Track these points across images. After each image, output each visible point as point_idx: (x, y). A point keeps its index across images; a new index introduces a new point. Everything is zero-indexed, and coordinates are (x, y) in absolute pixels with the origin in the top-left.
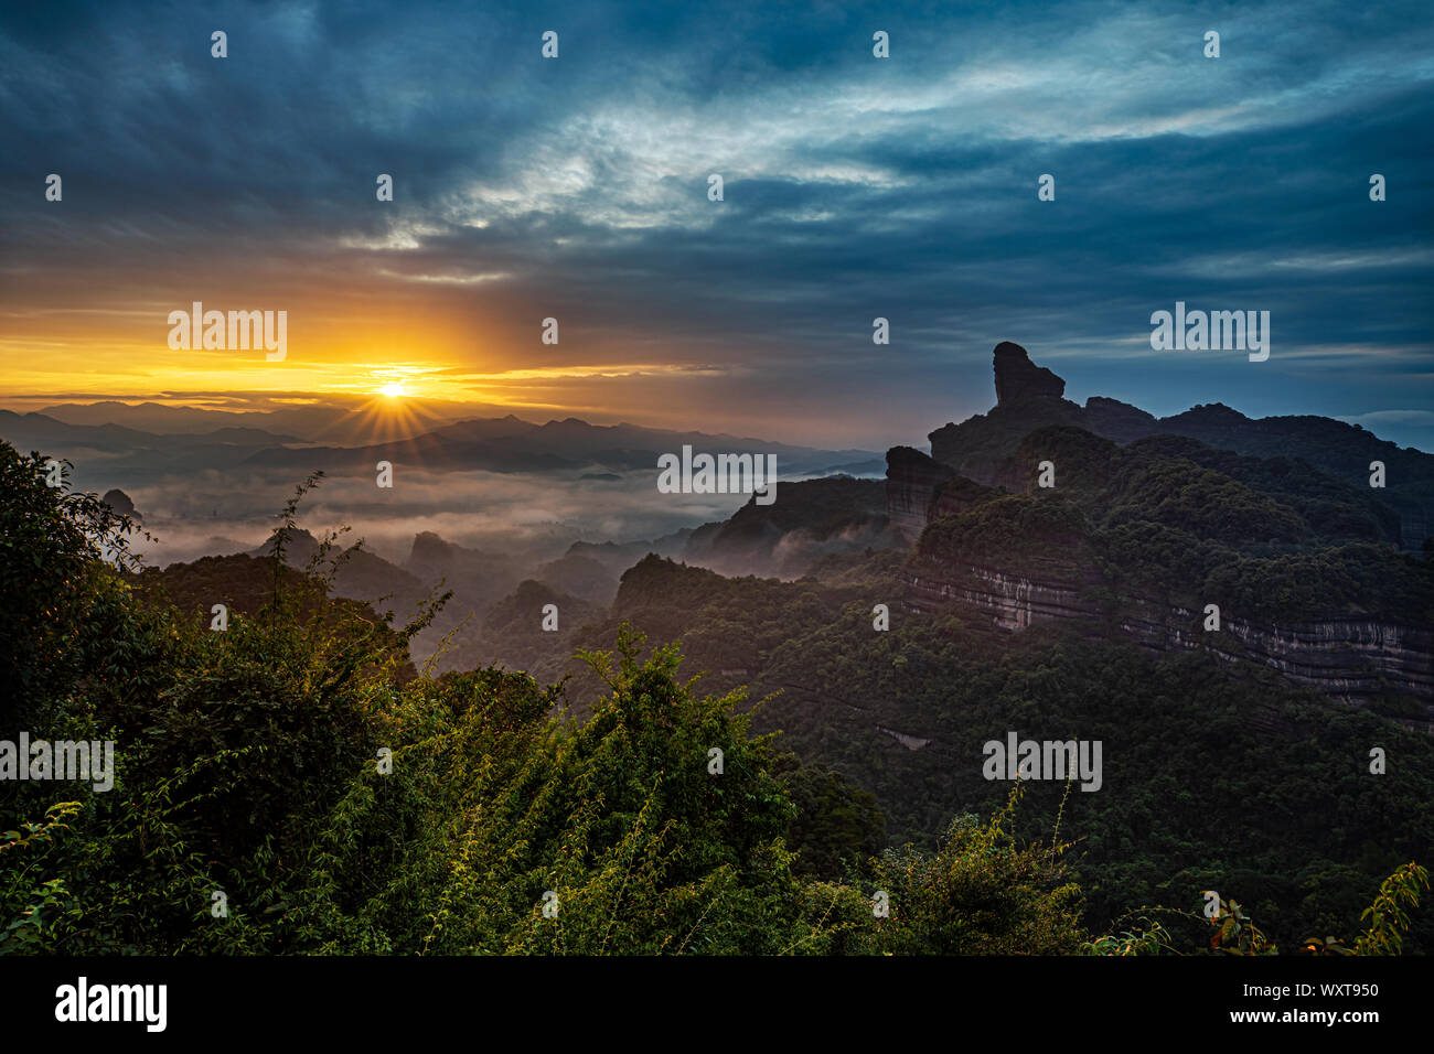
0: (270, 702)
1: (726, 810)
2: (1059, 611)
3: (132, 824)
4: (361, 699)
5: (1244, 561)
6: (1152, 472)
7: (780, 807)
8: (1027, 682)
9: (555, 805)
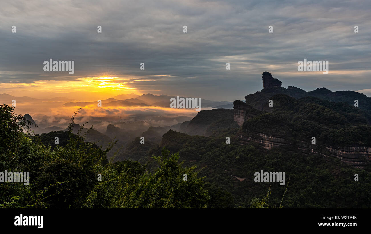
0: (69, 170)
1: (191, 198)
2: (280, 144)
3: (33, 202)
4: (93, 169)
5: (330, 130)
6: (305, 106)
7: (206, 197)
8: (272, 163)
9: (146, 197)
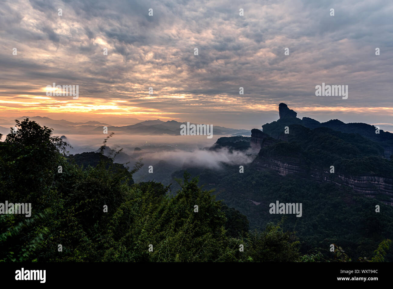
0: (98, 188)
1: (209, 219)
2: (295, 171)
3: (65, 217)
4: (120, 188)
5: (343, 160)
6: (319, 136)
7: (223, 218)
8: (286, 189)
9: (167, 216)
